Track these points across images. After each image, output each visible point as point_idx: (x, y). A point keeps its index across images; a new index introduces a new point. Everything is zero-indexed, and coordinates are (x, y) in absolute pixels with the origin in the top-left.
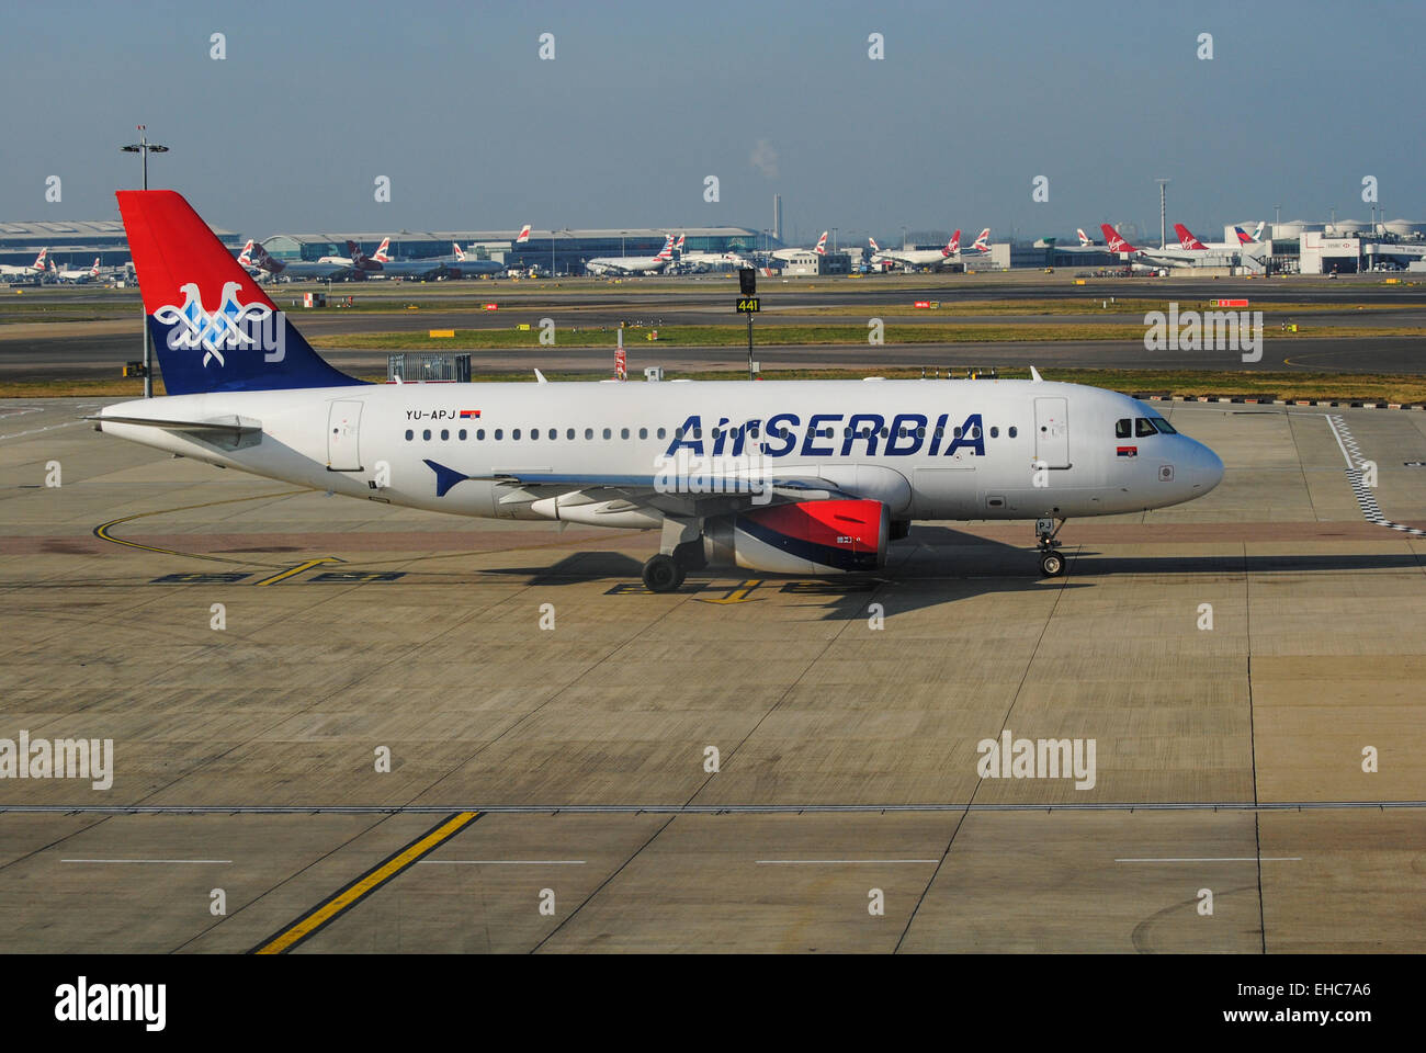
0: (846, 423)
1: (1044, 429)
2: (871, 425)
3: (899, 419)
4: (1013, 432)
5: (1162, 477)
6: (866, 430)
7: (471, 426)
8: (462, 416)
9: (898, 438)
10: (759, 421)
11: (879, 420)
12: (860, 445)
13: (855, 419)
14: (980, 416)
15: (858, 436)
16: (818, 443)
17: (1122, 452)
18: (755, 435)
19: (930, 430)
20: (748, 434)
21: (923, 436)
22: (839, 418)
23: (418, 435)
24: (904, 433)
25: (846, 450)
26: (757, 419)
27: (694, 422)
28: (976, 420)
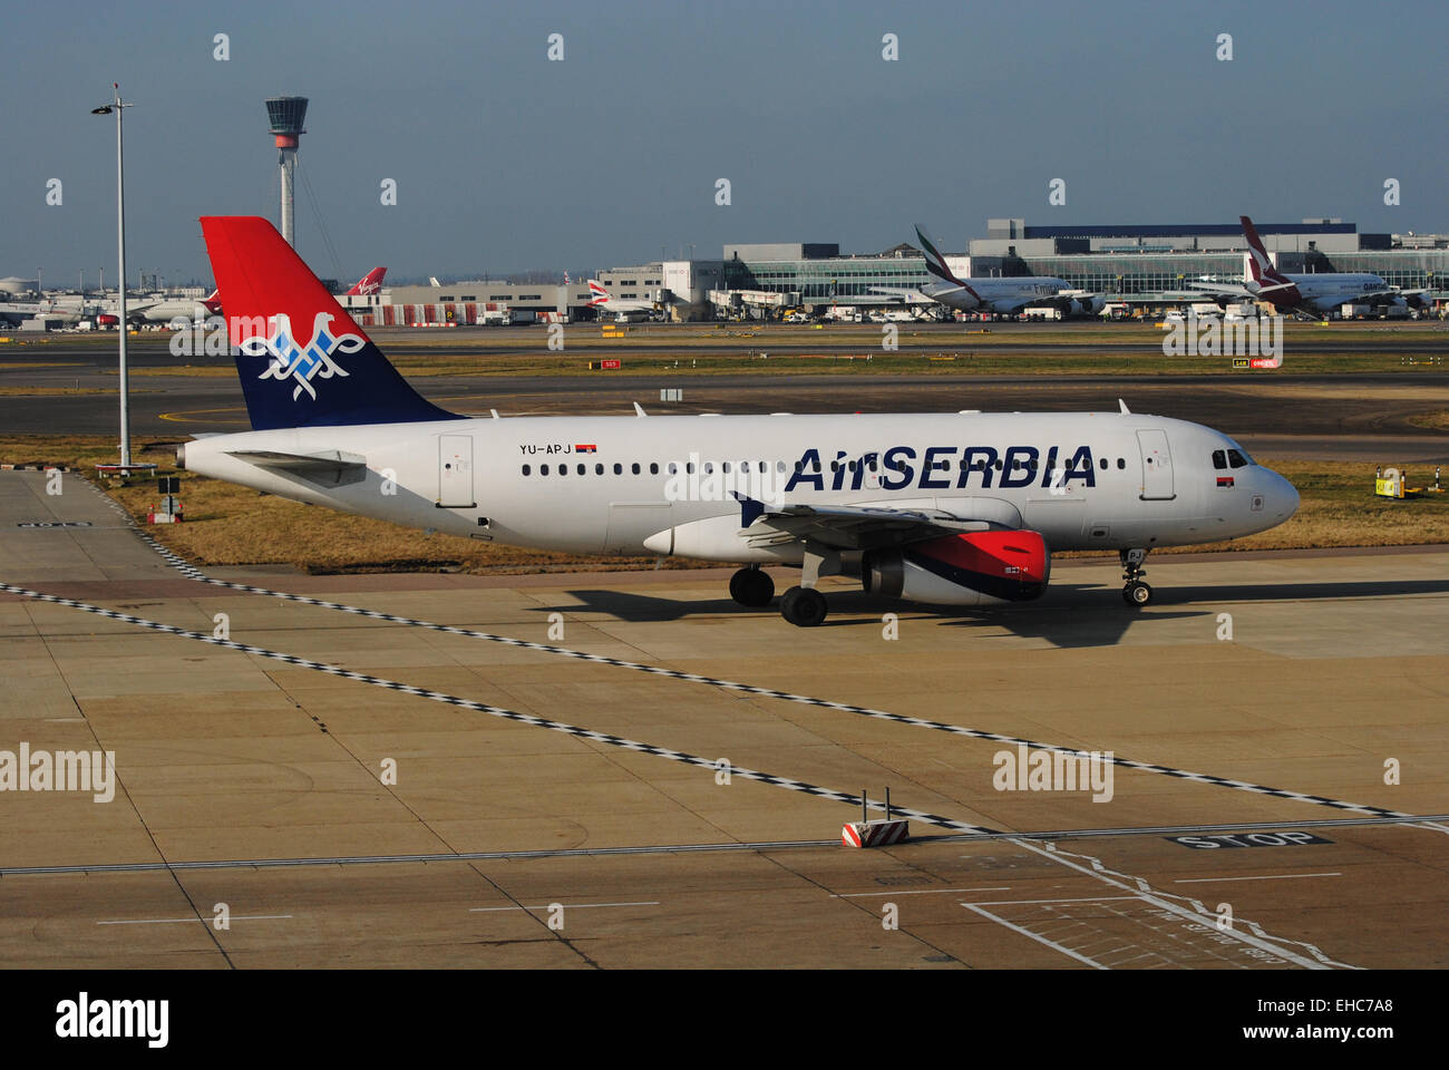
0: (960, 455)
1: (1150, 460)
2: (985, 457)
3: (1011, 451)
4: (1121, 464)
5: (1254, 506)
6: (981, 462)
7: (590, 460)
8: (578, 451)
9: (1013, 470)
10: (876, 455)
11: (992, 452)
12: (976, 477)
13: (969, 452)
14: (1088, 448)
15: (974, 468)
16: (935, 475)
17: (1221, 482)
18: (873, 468)
19: (1042, 461)
20: (867, 467)
21: (1036, 467)
22: (953, 450)
23: (535, 470)
24: (1017, 466)
25: (962, 483)
26: (874, 451)
27: (812, 455)
28: (1084, 451)
